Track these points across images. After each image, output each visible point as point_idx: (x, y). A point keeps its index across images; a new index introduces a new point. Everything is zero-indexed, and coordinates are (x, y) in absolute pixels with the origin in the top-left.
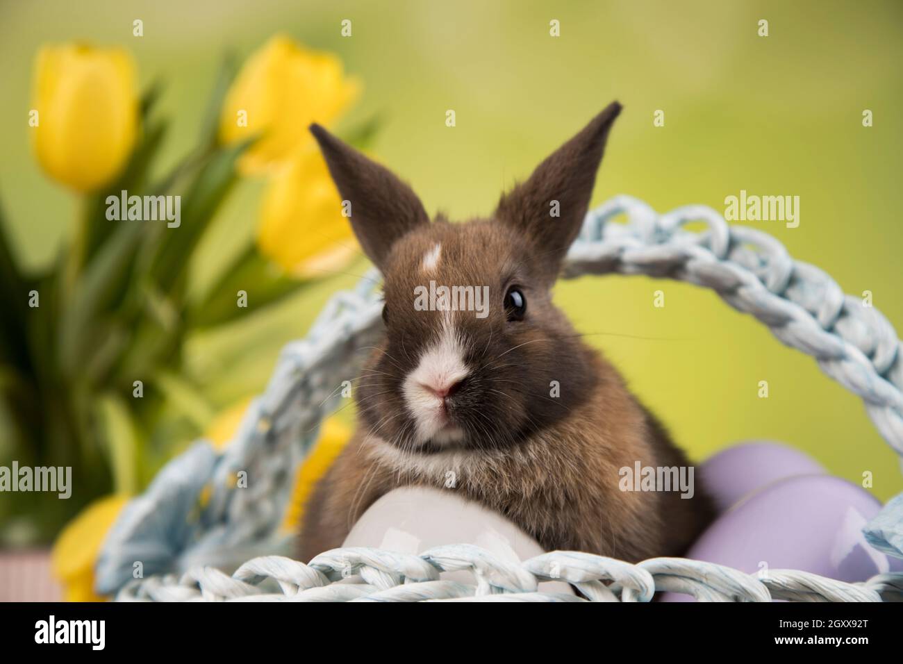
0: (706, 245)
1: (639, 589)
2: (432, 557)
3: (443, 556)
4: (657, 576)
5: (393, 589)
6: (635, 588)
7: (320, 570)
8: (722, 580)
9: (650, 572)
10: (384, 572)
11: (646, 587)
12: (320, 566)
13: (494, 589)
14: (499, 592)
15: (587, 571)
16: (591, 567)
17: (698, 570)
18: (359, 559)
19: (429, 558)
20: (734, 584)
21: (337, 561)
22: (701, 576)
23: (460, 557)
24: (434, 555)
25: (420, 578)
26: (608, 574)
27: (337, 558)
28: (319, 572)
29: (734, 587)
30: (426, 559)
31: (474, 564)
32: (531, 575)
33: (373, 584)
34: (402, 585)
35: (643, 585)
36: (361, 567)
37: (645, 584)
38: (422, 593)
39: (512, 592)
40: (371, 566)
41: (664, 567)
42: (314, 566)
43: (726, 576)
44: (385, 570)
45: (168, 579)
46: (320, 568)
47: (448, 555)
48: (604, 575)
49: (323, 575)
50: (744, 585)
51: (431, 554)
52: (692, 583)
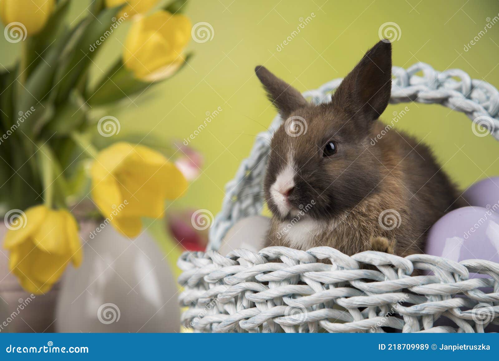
0: (459, 90)
1: (405, 269)
2: (313, 252)
3: (316, 252)
4: (414, 262)
5: (295, 266)
6: (403, 268)
7: (263, 256)
8: (444, 265)
9: (411, 261)
10: (291, 259)
11: (409, 268)
12: (263, 254)
13: (339, 268)
14: (342, 270)
15: (381, 260)
16: (383, 259)
17: (433, 260)
18: (279, 252)
19: (311, 253)
20: (450, 267)
21: (270, 252)
22: (435, 263)
23: (324, 253)
24: (313, 251)
25: (306, 262)
26: (391, 262)
27: (270, 251)
28: (263, 257)
29: (450, 268)
30: (309, 253)
31: (330, 256)
32: (356, 261)
33: (286, 264)
34: (298, 265)
35: (407, 267)
36: (281, 255)
37: (408, 267)
38: (307, 269)
39: (348, 269)
40: (285, 255)
41: (418, 259)
42: (261, 254)
43: (447, 263)
44: (291, 258)
45: (199, 253)
46: (263, 255)
47: (319, 252)
48: (389, 263)
49: (264, 258)
50: (455, 268)
51: (312, 251)
52: (431, 265)
